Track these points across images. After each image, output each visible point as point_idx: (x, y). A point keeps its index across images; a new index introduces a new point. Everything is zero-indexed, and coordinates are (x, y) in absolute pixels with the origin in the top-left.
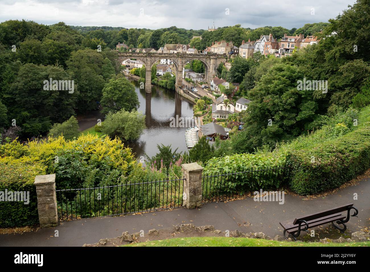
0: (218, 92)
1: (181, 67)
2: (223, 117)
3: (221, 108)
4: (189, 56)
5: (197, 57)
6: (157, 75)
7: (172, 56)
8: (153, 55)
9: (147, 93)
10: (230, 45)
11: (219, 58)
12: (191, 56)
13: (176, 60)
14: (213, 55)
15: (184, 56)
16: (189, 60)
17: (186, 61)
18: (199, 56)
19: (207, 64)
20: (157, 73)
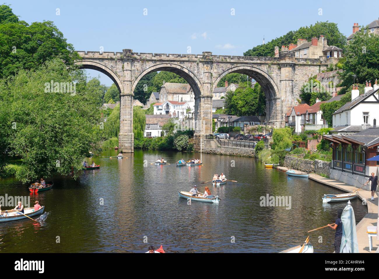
4: (228, 60)
5: (247, 61)
7: (186, 59)
8: (138, 57)
10: (321, 44)
11: (301, 65)
12: (232, 59)
13: (195, 70)
14: (287, 57)
15: (216, 59)
16: (228, 70)
17: (221, 73)
18: (251, 60)
19: (272, 80)
20: (147, 133)
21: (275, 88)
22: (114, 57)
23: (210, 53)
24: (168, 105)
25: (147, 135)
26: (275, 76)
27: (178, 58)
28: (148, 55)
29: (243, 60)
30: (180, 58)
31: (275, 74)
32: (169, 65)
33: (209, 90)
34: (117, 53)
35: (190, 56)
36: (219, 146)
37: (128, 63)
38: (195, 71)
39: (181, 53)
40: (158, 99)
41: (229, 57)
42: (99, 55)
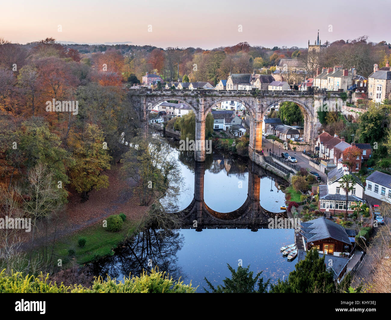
0: (329, 160)
1: (260, 114)
2: (341, 207)
3: (338, 191)
4: (275, 95)
5: (289, 96)
6: (214, 130)
8: (209, 95)
9: (197, 162)
10: (351, 74)
11: (330, 98)
14: (319, 93)
15: (266, 94)
16: (274, 102)
17: (269, 105)
18: (292, 95)
19: (308, 109)
20: (215, 126)
21: (310, 115)
25: (215, 127)
26: (310, 106)
27: (238, 94)
33: (260, 117)
36: (265, 162)
37: (202, 98)
40: (225, 86)
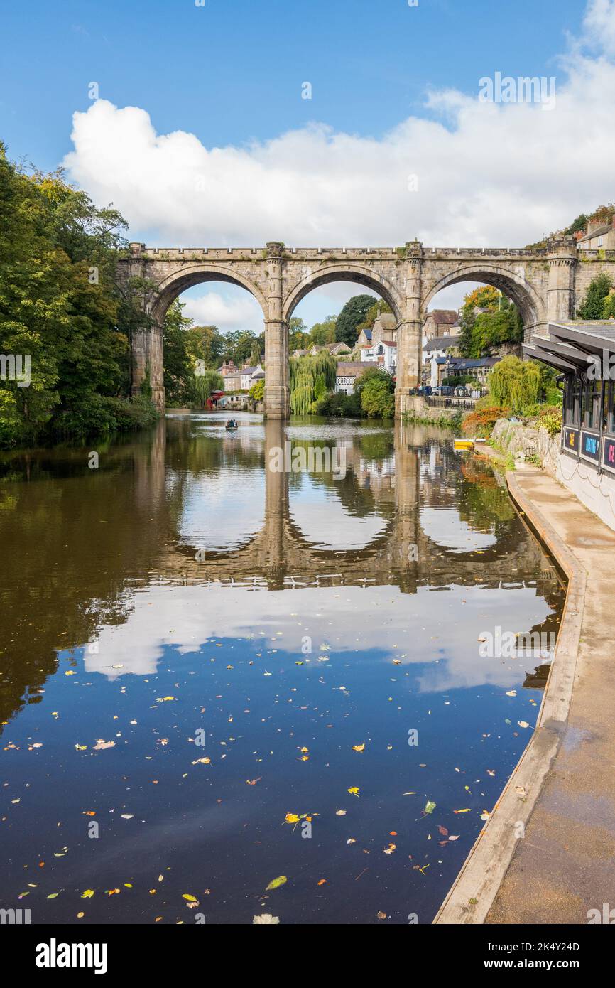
1: (416, 302)
4: (451, 256)
7: (377, 256)
11: (589, 262)
12: (458, 254)
13: (392, 276)
14: (560, 246)
15: (430, 254)
16: (451, 274)
17: (438, 280)
18: (494, 255)
19: (532, 291)
20: (340, 389)
21: (538, 304)
22: (252, 257)
23: (419, 245)
24: (381, 348)
25: (340, 394)
26: (538, 283)
27: (362, 255)
28: (309, 251)
29: (479, 254)
30: (365, 255)
31: (537, 280)
32: (346, 269)
33: (417, 310)
34: (256, 249)
35: (384, 251)
36: (427, 407)
37: (276, 265)
38: (393, 278)
39: (369, 247)
40: (370, 340)
41: (454, 251)
42: (227, 255)
